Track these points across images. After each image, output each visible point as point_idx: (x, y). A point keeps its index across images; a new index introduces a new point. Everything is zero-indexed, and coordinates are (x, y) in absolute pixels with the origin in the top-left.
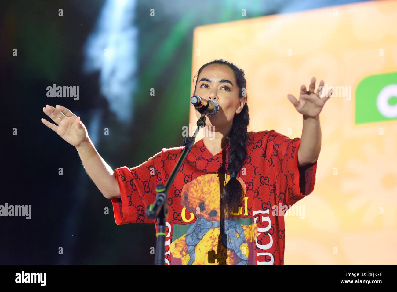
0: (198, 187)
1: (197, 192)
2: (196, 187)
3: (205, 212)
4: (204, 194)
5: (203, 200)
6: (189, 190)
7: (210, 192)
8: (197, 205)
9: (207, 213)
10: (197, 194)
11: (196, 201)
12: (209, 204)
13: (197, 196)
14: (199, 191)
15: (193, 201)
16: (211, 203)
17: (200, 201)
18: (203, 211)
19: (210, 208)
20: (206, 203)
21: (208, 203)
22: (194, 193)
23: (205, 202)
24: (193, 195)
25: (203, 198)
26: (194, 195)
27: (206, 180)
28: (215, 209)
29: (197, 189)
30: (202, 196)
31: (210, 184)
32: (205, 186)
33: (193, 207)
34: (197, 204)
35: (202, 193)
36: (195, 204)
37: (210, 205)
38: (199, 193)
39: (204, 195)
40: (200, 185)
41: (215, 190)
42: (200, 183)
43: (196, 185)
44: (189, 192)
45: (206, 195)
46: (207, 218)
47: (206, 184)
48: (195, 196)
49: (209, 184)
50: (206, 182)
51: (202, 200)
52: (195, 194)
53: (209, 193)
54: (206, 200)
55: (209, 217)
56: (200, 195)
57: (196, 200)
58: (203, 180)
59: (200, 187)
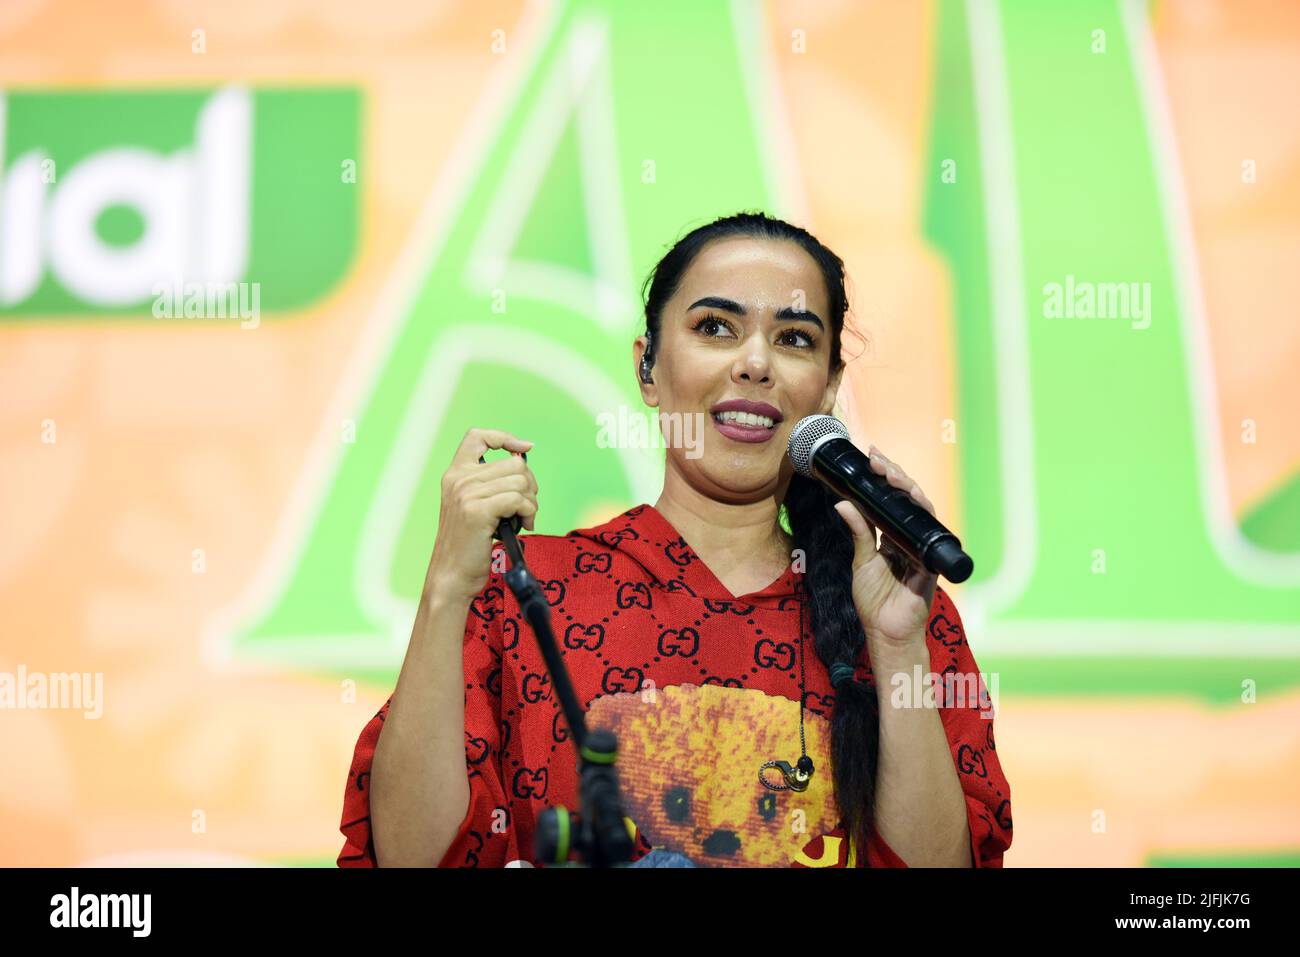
0: (665, 725)
1: (659, 741)
2: (659, 723)
3: (692, 829)
4: (691, 759)
5: (682, 782)
6: (624, 721)
7: (716, 757)
8: (654, 793)
9: (698, 836)
10: (660, 749)
11: (652, 775)
12: (706, 803)
13: (657, 759)
14: (670, 741)
15: (637, 772)
16: (714, 800)
17: (670, 782)
18: (684, 825)
19: (709, 818)
20: (695, 798)
21: (705, 799)
22: (645, 740)
23: (692, 790)
24: (640, 748)
25: (686, 774)
26: (643, 747)
27: (703, 704)
28: (732, 830)
29: (659, 731)
30: (683, 766)
31: (717, 723)
32: (697, 727)
33: (636, 794)
34: (656, 789)
35: (681, 752)
36: (645, 787)
37: (710, 806)
38: (669, 748)
39: (691, 764)
40: (674, 718)
41: (734, 751)
42: (676, 711)
43: (658, 716)
44: (624, 732)
45: (697, 762)
46: (697, 855)
47: (701, 721)
48: (647, 757)
49: (712, 722)
50: (702, 714)
51: (680, 779)
52: (650, 749)
53: (710, 758)
54: (697, 782)
55: (703, 855)
56: (673, 758)
57: (649, 771)
58: (688, 703)
59: (673, 724)
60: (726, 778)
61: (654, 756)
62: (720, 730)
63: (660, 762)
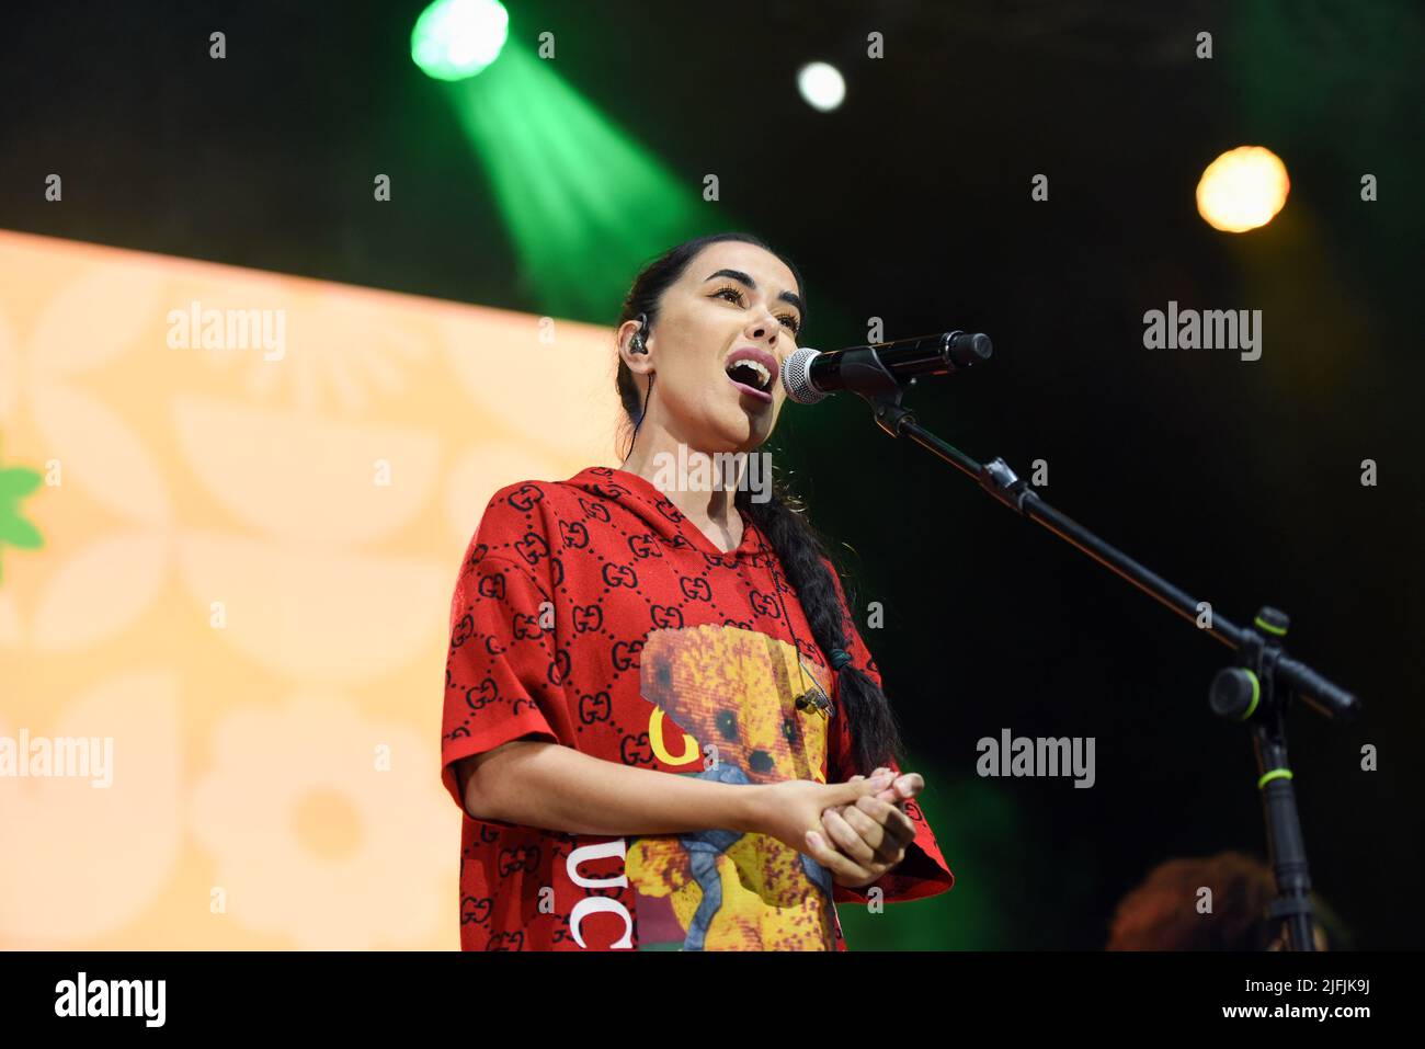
0: (706, 658)
1: (704, 671)
2: (702, 657)
3: (740, 746)
4: (730, 688)
5: (727, 706)
6: (676, 651)
7: (746, 688)
8: (708, 715)
9: (745, 753)
10: (705, 678)
11: (703, 700)
13: (705, 686)
14: (711, 672)
15: (691, 696)
16: (750, 724)
17: (718, 706)
18: (734, 743)
19: (749, 739)
21: (744, 722)
22: (694, 670)
23: (736, 714)
24: (690, 677)
25: (729, 700)
26: (693, 676)
27: (728, 643)
28: (767, 750)
29: (702, 664)
30: (726, 693)
31: (741, 659)
32: (729, 662)
33: (693, 716)
34: (708, 711)
35: (723, 681)
36: (699, 710)
37: (747, 729)
38: (711, 678)
39: (730, 692)
40: (711, 653)
41: (756, 683)
42: (710, 646)
43: (698, 649)
44: (678, 662)
45: (734, 690)
47: (730, 654)
48: (698, 684)
49: (738, 657)
50: (730, 650)
51: (725, 704)
52: (698, 678)
53: (742, 688)
54: (737, 707)
55: (750, 770)
56: (717, 686)
57: (701, 697)
58: (718, 640)
59: (711, 657)
60: (754, 706)
61: (702, 684)
62: (744, 665)
63: (707, 689)
